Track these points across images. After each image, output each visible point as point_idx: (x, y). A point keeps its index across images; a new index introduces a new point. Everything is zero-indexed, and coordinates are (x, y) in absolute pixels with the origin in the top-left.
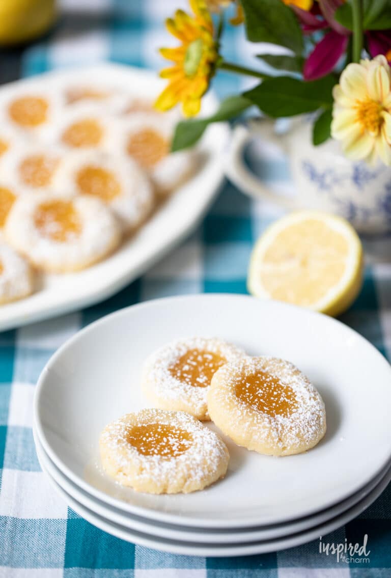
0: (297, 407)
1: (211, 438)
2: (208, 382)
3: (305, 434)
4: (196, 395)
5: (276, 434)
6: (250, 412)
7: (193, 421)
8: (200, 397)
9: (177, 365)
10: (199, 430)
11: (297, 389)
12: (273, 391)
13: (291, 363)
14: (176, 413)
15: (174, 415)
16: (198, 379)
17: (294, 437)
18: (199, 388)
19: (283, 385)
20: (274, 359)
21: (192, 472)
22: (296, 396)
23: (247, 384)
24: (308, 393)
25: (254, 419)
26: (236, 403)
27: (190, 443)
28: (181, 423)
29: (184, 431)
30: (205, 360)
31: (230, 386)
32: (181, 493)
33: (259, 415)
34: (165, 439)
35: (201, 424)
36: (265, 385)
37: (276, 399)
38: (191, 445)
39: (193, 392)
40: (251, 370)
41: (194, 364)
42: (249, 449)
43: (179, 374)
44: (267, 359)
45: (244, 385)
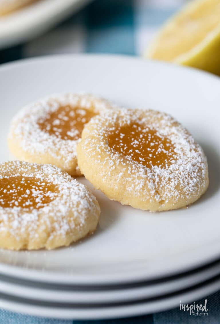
0: (176, 159)
1: (79, 190)
2: (79, 136)
3: (185, 186)
4: (66, 148)
5: (152, 185)
6: (124, 162)
7: (60, 173)
8: (70, 150)
9: (47, 120)
10: (66, 182)
11: (177, 141)
12: (150, 142)
13: (170, 115)
14: (42, 166)
15: (39, 167)
16: (69, 133)
17: (172, 189)
18: (69, 142)
19: (161, 137)
20: (150, 111)
21: (56, 225)
22: (174, 148)
23: (121, 134)
24: (188, 144)
25: (127, 169)
26: (108, 153)
27: (56, 194)
28: (47, 175)
29: (50, 183)
30: (78, 116)
31: (102, 136)
32: (43, 249)
33: (133, 166)
34: (28, 191)
35: (69, 177)
36: (141, 136)
37: (153, 150)
38: (57, 196)
39: (63, 145)
40: (126, 120)
41: (66, 119)
42: (123, 203)
43: (48, 128)
44: (144, 110)
45: (118, 136)
